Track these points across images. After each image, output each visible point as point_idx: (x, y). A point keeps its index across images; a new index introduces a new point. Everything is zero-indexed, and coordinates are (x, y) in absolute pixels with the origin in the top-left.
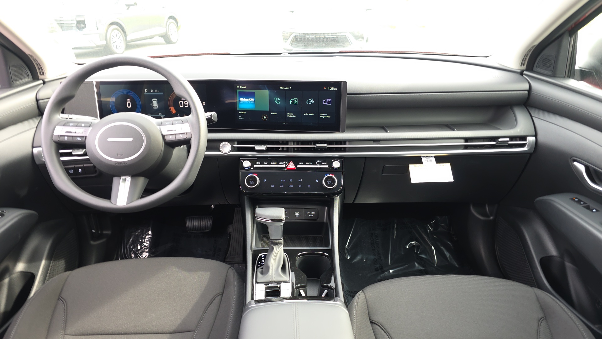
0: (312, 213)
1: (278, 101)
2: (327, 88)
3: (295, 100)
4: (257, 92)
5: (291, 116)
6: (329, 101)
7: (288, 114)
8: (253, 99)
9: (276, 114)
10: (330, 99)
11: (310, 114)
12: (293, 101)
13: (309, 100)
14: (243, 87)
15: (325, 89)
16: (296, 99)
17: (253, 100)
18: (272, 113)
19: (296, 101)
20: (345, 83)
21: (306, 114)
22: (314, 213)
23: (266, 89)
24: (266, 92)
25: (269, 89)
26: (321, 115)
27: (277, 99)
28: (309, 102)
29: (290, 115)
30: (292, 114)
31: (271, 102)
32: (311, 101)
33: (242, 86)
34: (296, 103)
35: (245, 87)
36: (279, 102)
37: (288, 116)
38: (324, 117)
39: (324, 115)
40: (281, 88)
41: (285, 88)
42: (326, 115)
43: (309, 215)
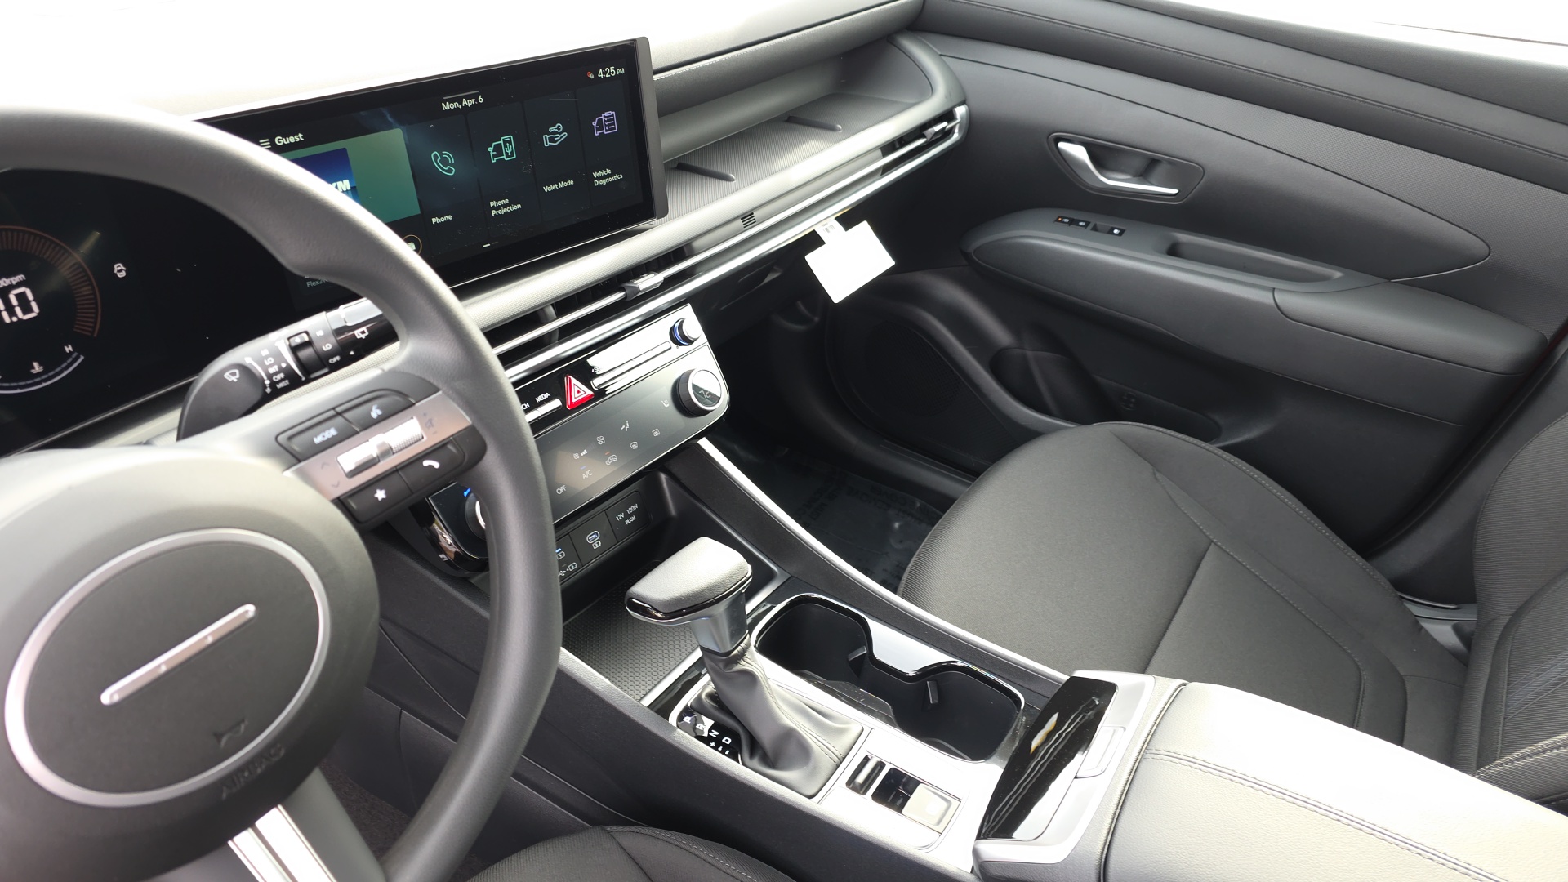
0: (631, 510)
1: (444, 162)
2: (596, 74)
3: (505, 142)
4: (355, 147)
5: (505, 210)
6: (608, 120)
7: (493, 204)
8: (347, 182)
9: (450, 217)
10: (611, 113)
11: (562, 184)
12: (498, 149)
13: (549, 133)
14: (291, 139)
15: (592, 76)
16: (506, 138)
17: (349, 188)
18: (435, 220)
19: (506, 148)
20: (645, 40)
21: (553, 188)
22: (636, 506)
23: (389, 127)
24: (395, 139)
25: (402, 121)
26: (598, 178)
27: (441, 154)
28: (552, 140)
29: (500, 207)
30: (507, 201)
31: (423, 175)
32: (556, 134)
33: (285, 136)
34: (512, 153)
35: (299, 137)
36: (451, 165)
37: (494, 212)
38: (604, 182)
39: (604, 173)
40: (446, 106)
41: (461, 103)
42: (609, 172)
43: (627, 522)
